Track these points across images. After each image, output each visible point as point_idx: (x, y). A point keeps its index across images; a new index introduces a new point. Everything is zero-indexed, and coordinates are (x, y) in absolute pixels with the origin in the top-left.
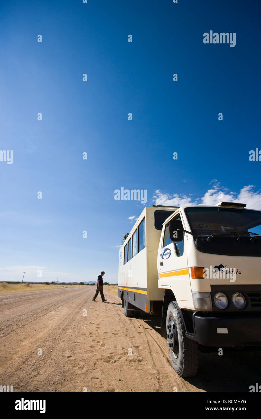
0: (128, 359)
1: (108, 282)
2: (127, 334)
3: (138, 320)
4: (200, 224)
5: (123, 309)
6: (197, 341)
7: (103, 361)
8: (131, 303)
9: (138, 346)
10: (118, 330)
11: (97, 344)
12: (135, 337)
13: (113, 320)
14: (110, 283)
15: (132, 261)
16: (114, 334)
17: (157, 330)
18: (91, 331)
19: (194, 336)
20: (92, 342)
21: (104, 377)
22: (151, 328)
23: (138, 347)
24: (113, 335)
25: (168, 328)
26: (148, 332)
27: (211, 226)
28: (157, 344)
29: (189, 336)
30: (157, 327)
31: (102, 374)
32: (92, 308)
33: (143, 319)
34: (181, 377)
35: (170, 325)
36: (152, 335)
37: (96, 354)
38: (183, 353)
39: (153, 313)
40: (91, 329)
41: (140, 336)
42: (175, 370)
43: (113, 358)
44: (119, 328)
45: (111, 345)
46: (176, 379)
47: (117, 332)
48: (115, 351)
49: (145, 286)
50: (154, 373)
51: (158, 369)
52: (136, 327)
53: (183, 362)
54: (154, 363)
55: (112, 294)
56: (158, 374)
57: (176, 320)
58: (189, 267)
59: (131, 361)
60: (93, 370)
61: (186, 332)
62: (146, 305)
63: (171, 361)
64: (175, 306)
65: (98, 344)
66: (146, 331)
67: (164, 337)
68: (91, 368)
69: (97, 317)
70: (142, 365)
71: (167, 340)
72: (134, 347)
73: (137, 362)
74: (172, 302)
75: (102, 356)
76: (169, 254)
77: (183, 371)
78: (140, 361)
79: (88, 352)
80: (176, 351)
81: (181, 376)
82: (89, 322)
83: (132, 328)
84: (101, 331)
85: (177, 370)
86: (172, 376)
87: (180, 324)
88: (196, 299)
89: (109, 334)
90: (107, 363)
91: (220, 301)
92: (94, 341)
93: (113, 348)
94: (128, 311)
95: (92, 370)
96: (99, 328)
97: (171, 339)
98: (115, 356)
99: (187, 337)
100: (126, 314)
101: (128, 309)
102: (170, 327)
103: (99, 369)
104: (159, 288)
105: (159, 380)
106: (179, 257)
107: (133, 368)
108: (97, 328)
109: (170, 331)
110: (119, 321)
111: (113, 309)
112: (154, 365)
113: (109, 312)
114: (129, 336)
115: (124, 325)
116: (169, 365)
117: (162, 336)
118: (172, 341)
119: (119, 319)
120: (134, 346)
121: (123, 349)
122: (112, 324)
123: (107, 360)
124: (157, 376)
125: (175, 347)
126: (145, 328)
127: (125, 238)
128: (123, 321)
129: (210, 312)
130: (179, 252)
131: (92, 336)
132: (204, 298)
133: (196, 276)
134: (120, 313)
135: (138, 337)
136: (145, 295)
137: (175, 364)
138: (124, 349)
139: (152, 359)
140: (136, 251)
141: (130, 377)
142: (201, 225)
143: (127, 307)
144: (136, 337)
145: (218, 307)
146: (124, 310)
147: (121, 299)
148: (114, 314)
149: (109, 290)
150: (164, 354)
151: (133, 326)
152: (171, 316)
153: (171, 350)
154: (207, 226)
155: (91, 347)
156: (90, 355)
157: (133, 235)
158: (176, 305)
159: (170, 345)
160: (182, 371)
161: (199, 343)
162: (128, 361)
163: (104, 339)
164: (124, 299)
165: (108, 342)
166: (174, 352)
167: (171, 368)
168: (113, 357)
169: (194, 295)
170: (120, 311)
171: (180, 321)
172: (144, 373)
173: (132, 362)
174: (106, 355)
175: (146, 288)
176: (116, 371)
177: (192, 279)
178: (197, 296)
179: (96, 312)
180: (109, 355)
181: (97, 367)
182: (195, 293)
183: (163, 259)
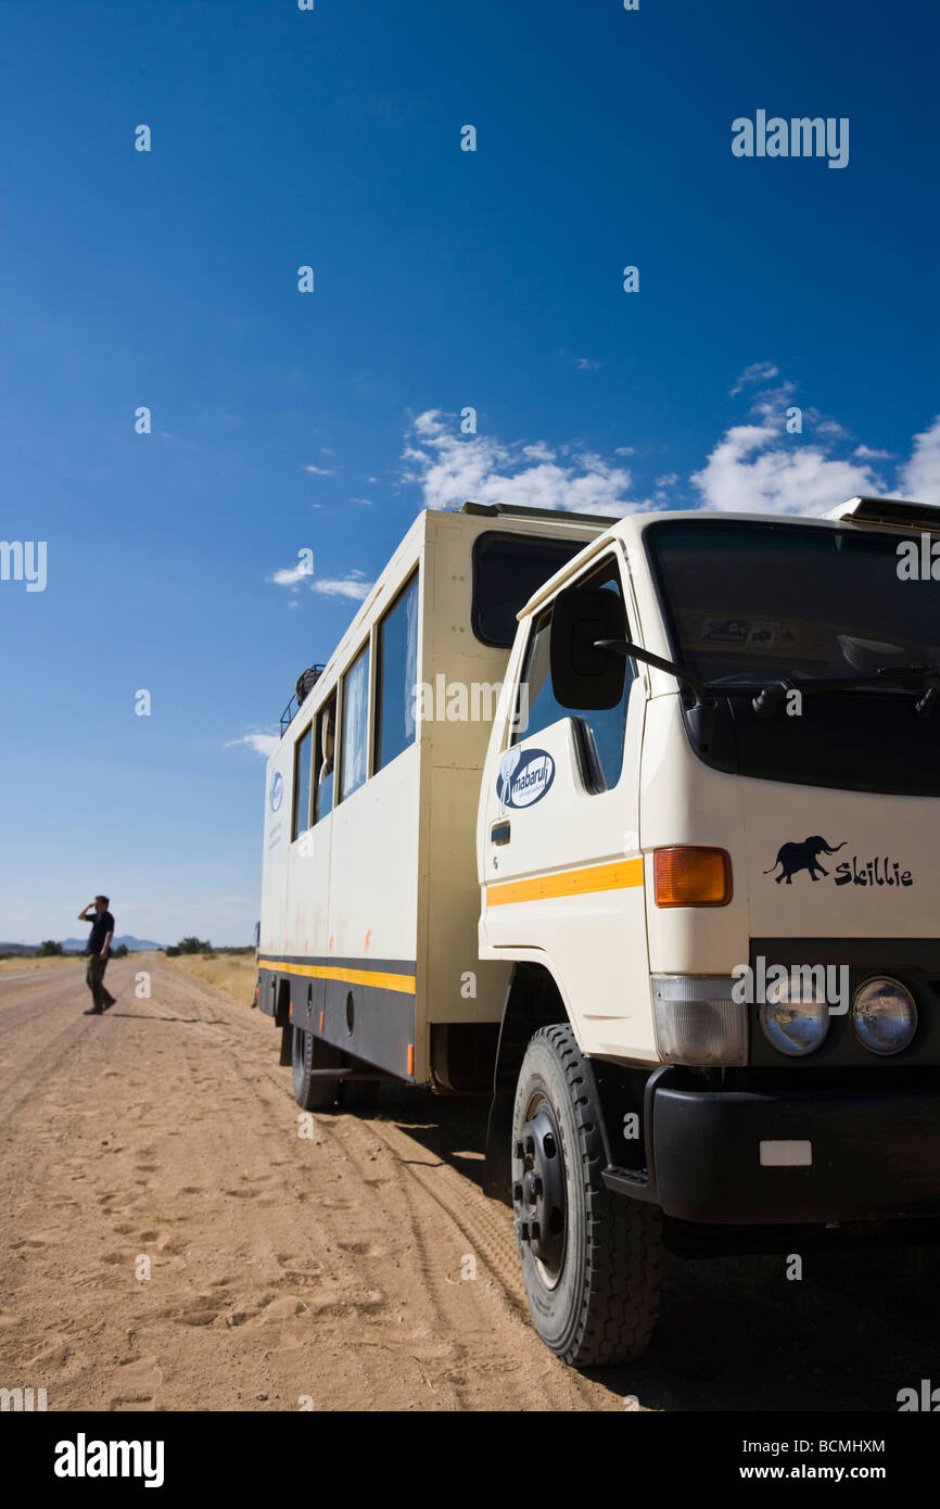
0: (308, 1304)
1: (202, 939)
2: (306, 1190)
3: (368, 1122)
4: (730, 623)
5: (287, 1071)
6: (660, 1203)
7: (176, 1321)
8: (331, 1040)
9: (365, 1242)
10: (256, 1176)
11: (140, 1245)
12: (350, 1204)
13: (229, 1130)
14: (214, 945)
15: (336, 817)
16: (234, 1194)
17: (464, 1168)
18: (111, 1188)
19: (644, 1181)
20: (117, 1237)
21: (184, 1391)
22: (435, 1159)
23: (360, 1249)
24: (229, 1198)
25: (521, 1155)
26: (418, 1180)
27: (789, 636)
28: (463, 1231)
29: (623, 1182)
30: (464, 1155)
31: (168, 1380)
32: (115, 1074)
33: (396, 1120)
34: (571, 1365)
35: (531, 1142)
36: (435, 1189)
37: (136, 1290)
38: (588, 1261)
39: (448, 1085)
40: (108, 1175)
41: (378, 1199)
42: (541, 1337)
43: (229, 1305)
44: (262, 1166)
45: (221, 1245)
46: (544, 1377)
47: (253, 1185)
48: (240, 1272)
49: (409, 953)
50: (438, 1358)
51: (462, 1340)
52: (358, 1157)
53: (584, 1304)
54: (441, 1316)
55: (230, 997)
56: (460, 1358)
57: (562, 1113)
58: (648, 850)
59: (322, 1311)
60: (122, 1363)
61: (610, 1166)
62: (410, 1046)
63: (529, 1303)
64: (563, 1048)
65: (149, 1244)
66: (407, 1175)
67: (497, 1199)
68: (108, 1357)
69: (141, 1117)
70: (382, 1328)
71: (511, 1213)
72: (340, 1250)
73: (355, 1315)
74: (547, 1029)
75: (174, 1298)
76: (543, 782)
77: (580, 1341)
78: (369, 1309)
79: (94, 1283)
80: (553, 1256)
81: (570, 1361)
82: (97, 1144)
83: (335, 1164)
84: (165, 1185)
85: (552, 1338)
86: (527, 1367)
87: (580, 1134)
88: (668, 1008)
89: (206, 1196)
90: (197, 1331)
91: (789, 1019)
92: (127, 1232)
93: (232, 1258)
94: (314, 1080)
95: (112, 1367)
96: (151, 1169)
97: (533, 1201)
98: (238, 1296)
99: (609, 1186)
100: (302, 1095)
101: (316, 1072)
102: (531, 1147)
103: (153, 1359)
104: (480, 958)
105: (463, 1383)
106: (598, 796)
107: (332, 1342)
108: (140, 1168)
109: (528, 1166)
110: (264, 1130)
111: (234, 1076)
112: (442, 1323)
113: (211, 1092)
114: (318, 1201)
115: (293, 1150)
116: (517, 1320)
117: (489, 1193)
118: (536, 1212)
119: (261, 1122)
120: (343, 1247)
121: (282, 1259)
122: (228, 1148)
123: (198, 1314)
124: (451, 1367)
125: (548, 1241)
126: (406, 1159)
127: (303, 692)
128: (286, 1131)
129: (733, 1071)
130: (597, 772)
131: (115, 1209)
132: (712, 1003)
133: (676, 892)
134: (268, 1090)
135: (361, 1204)
136: (405, 994)
137: (546, 1315)
138: (286, 1260)
139: (435, 1300)
140: (363, 767)
141: (315, 1379)
142: (734, 628)
143: (309, 1063)
144: (355, 1204)
145: (777, 1047)
146: (295, 1078)
147: (278, 1025)
148: (235, 1100)
149: (211, 982)
150: (496, 1274)
151: (336, 1151)
152: (537, 1098)
153: (526, 1249)
154: (764, 636)
155: (111, 1260)
156: (109, 1295)
157: (345, 677)
158: (564, 1041)
159: (527, 1232)
160: (577, 1342)
161: (666, 1212)
162: (308, 1312)
163: (180, 1219)
164: (291, 1021)
165: (201, 1233)
166: (545, 1262)
167: (524, 1332)
168: (228, 1301)
169: (663, 990)
170: (271, 1086)
171: (580, 1118)
172: (389, 1362)
173: (329, 1317)
174: (188, 1293)
175: (414, 958)
176: (245, 1358)
177: (657, 909)
178: (678, 993)
179: (135, 1090)
180: (208, 1293)
181: (144, 1351)
182: (667, 977)
183: (511, 805)
